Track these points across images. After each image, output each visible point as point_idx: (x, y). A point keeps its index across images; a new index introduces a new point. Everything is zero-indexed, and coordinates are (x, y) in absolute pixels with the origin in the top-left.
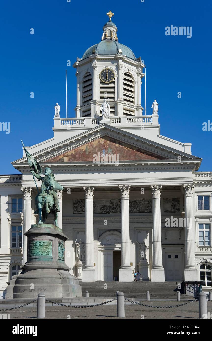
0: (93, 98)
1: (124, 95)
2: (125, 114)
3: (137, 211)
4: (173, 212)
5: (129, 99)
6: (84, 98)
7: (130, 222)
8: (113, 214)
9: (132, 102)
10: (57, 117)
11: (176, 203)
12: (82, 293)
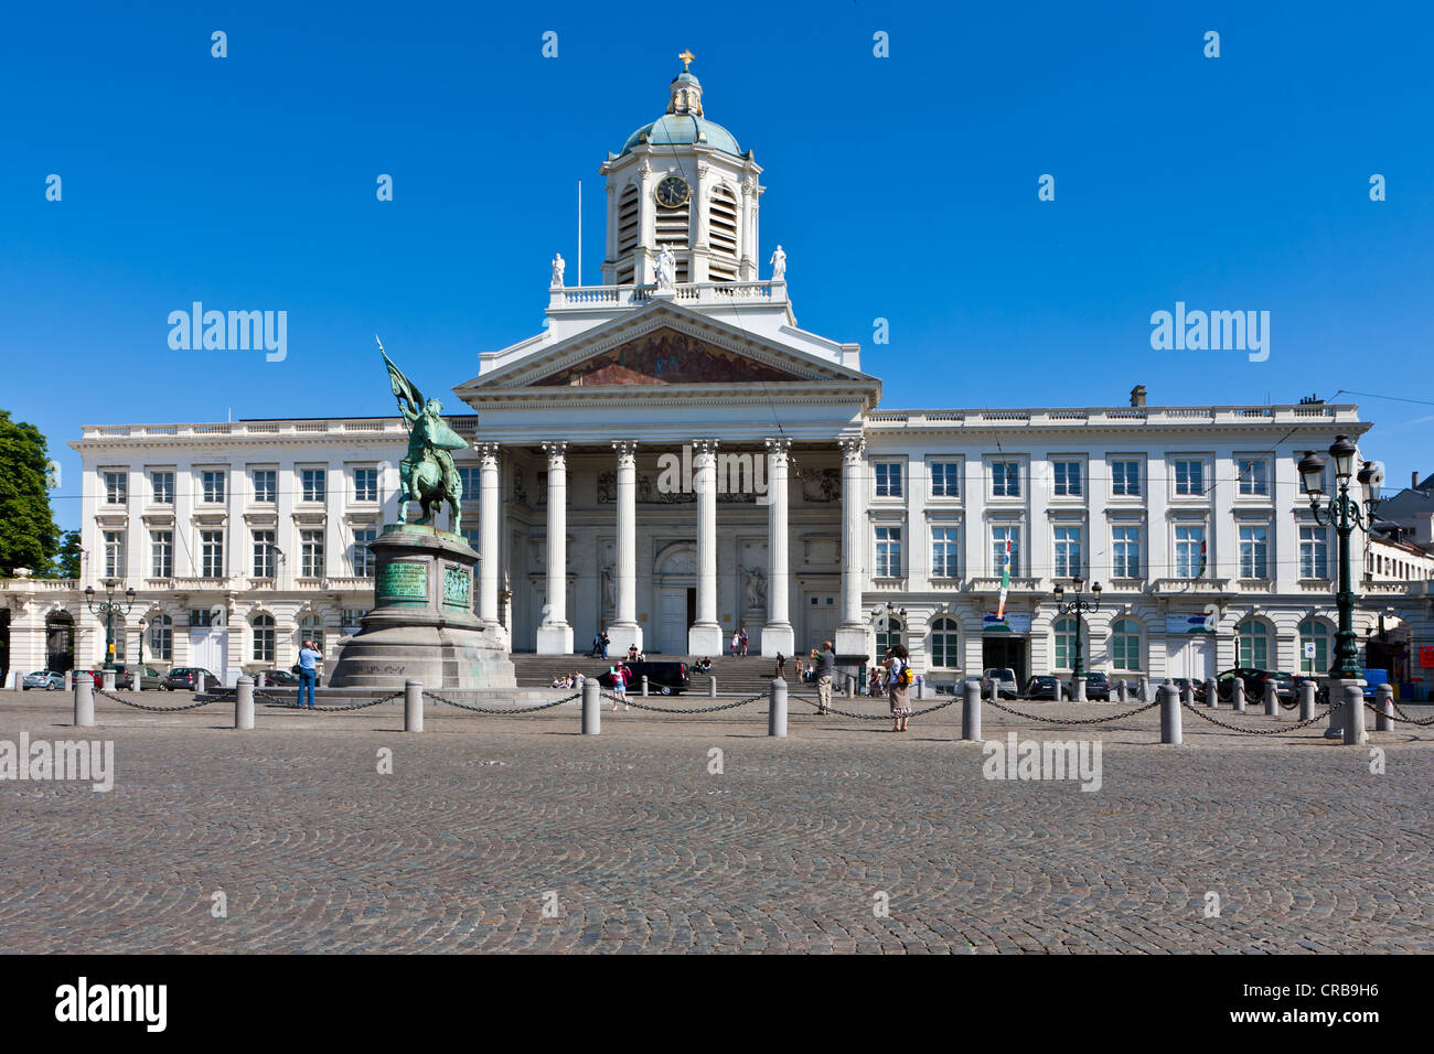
0: (640, 241)
1: (712, 235)
2: (711, 277)
3: (743, 500)
4: (823, 501)
5: (723, 245)
6: (623, 242)
7: (719, 524)
8: (688, 505)
9: (731, 251)
10: (557, 285)
11: (833, 480)
12: (515, 679)
